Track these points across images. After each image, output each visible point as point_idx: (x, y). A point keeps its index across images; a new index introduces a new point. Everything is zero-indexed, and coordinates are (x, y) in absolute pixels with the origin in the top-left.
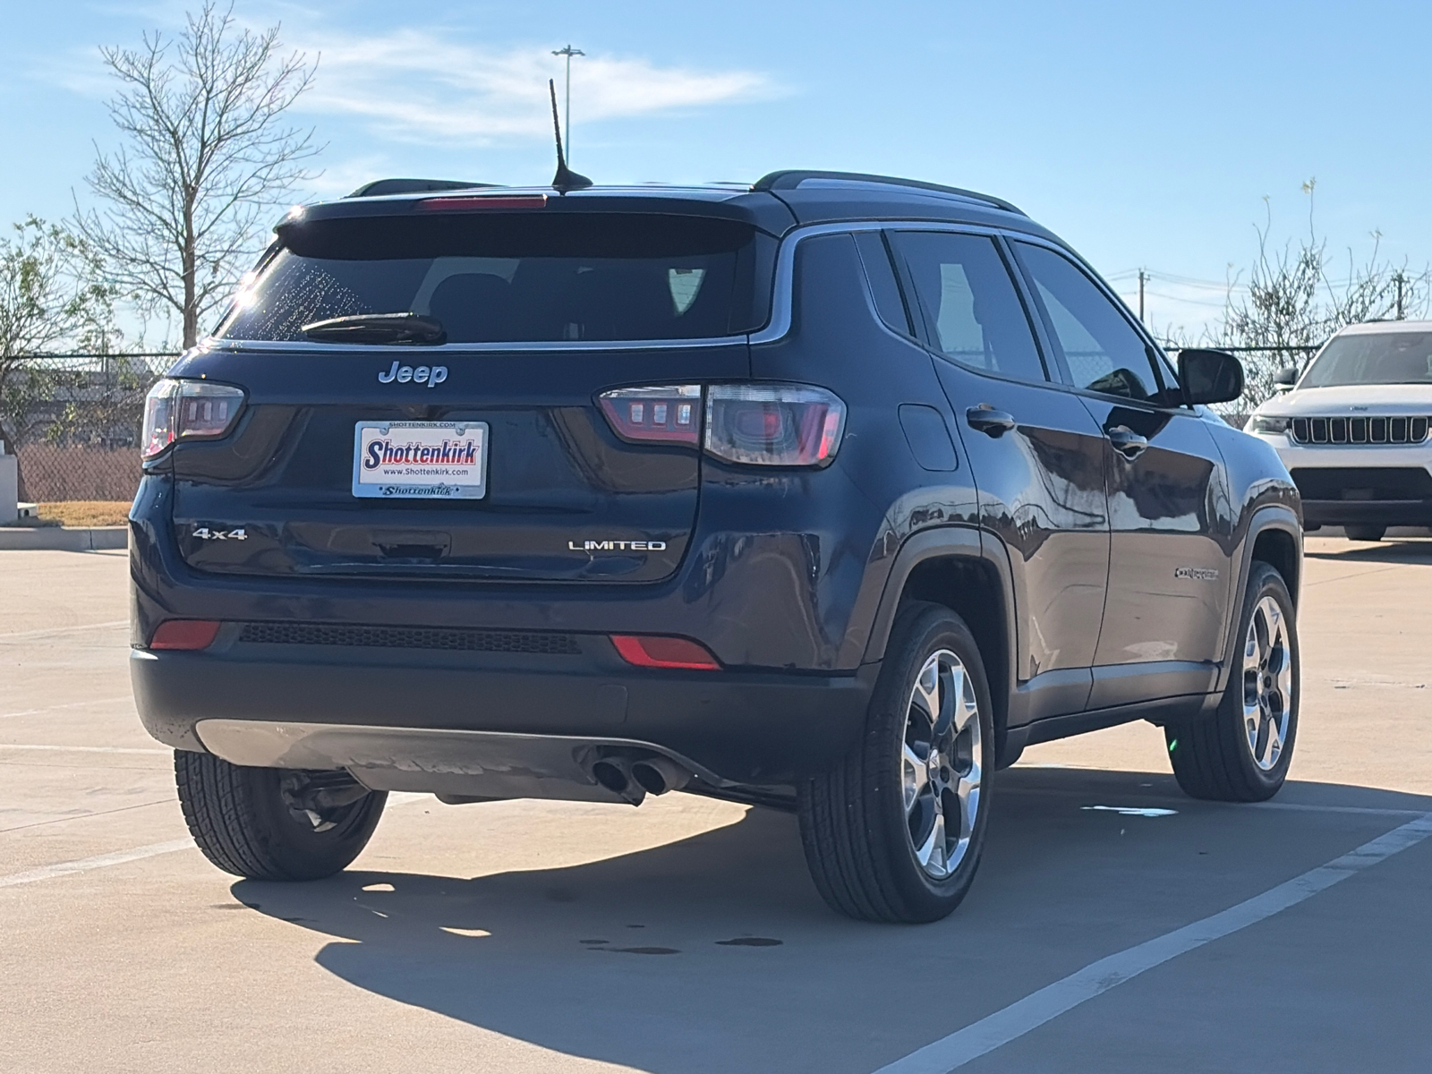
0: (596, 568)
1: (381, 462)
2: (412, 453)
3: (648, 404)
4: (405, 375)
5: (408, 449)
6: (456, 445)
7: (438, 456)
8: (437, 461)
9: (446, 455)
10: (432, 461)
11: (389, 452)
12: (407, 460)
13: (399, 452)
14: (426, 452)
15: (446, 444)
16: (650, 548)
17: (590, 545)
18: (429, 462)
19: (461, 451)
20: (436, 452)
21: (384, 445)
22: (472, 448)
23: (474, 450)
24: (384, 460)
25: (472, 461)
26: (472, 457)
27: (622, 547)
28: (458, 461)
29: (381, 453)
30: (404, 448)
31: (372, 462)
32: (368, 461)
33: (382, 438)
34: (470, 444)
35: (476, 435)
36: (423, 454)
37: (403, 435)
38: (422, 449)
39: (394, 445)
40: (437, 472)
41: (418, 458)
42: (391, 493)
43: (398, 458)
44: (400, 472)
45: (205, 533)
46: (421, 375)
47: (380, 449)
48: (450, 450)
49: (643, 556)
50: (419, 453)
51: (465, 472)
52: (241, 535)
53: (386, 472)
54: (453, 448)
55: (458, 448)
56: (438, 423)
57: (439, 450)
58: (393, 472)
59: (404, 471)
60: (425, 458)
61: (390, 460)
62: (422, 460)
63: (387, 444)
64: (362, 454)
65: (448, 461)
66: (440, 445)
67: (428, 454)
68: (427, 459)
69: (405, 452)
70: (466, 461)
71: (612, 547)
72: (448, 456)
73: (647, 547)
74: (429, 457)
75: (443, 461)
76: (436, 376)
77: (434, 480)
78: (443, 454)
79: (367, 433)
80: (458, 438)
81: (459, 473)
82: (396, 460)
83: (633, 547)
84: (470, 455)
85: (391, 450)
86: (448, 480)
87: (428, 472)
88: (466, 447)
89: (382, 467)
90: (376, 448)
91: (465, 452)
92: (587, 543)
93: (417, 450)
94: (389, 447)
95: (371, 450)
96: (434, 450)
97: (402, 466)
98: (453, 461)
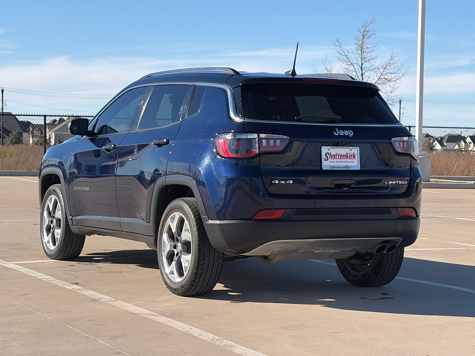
1: (329, 159)
2: (337, 156)
5: (336, 155)
6: (350, 154)
8: (345, 158)
9: (347, 156)
10: (343, 158)
11: (331, 156)
12: (336, 158)
13: (334, 156)
15: (347, 153)
16: (404, 183)
20: (344, 156)
21: (329, 154)
22: (354, 155)
24: (330, 158)
25: (355, 158)
26: (355, 157)
27: (397, 183)
28: (351, 158)
29: (329, 156)
31: (326, 159)
32: (325, 159)
33: (329, 152)
34: (354, 153)
35: (355, 151)
36: (341, 156)
37: (334, 151)
39: (332, 154)
40: (345, 162)
41: (339, 158)
42: (333, 168)
43: (334, 158)
44: (334, 162)
45: (277, 182)
46: (346, 133)
47: (328, 155)
48: (348, 155)
49: (402, 184)
50: (340, 156)
51: (353, 162)
52: (291, 182)
53: (330, 162)
54: (349, 155)
55: (351, 155)
57: (345, 155)
58: (332, 162)
59: (336, 162)
60: (341, 157)
61: (331, 158)
63: (330, 153)
65: (348, 158)
66: (345, 153)
69: (335, 156)
70: (353, 158)
71: (395, 183)
72: (348, 157)
73: (403, 182)
74: (343, 157)
75: (346, 158)
77: (344, 164)
78: (346, 156)
79: (325, 150)
80: (350, 152)
81: (351, 162)
82: (333, 158)
83: (400, 183)
84: (354, 157)
85: (332, 155)
86: (348, 164)
90: (327, 154)
91: (353, 156)
93: (339, 155)
94: (331, 154)
96: (344, 155)
97: (335, 160)
98: (349, 158)
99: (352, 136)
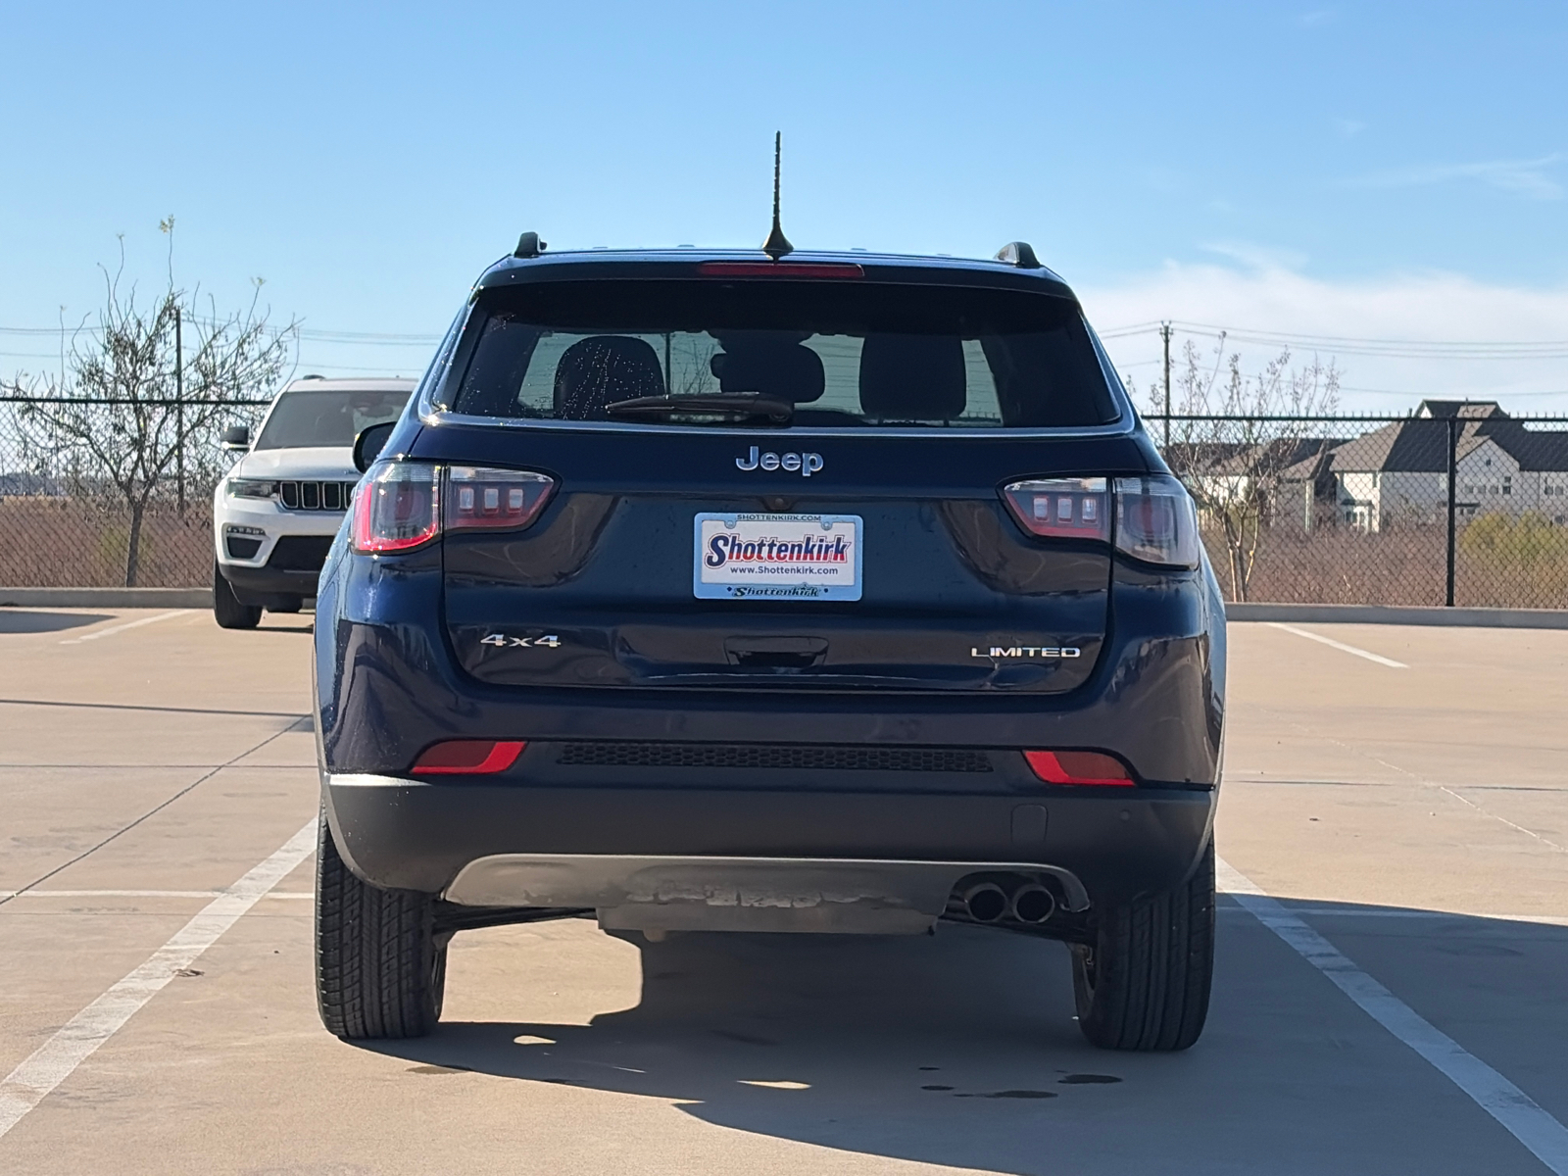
0: (1002, 677)
1: (727, 559)
2: (765, 550)
3: (1053, 497)
4: (771, 462)
5: (761, 545)
6: (822, 541)
7: (799, 552)
8: (798, 558)
9: (809, 551)
10: (791, 558)
11: (736, 548)
12: (760, 557)
13: (750, 548)
14: (783, 548)
15: (808, 540)
16: (1064, 655)
17: (995, 652)
18: (787, 558)
19: (827, 547)
20: (796, 549)
21: (730, 540)
22: (842, 544)
23: (844, 546)
24: (731, 557)
25: (842, 558)
26: (842, 552)
27: (1032, 654)
28: (825, 558)
29: (727, 550)
30: (756, 544)
31: (715, 558)
32: (710, 559)
33: (727, 532)
34: (839, 540)
35: (847, 529)
36: (780, 551)
37: (753, 528)
38: (778, 544)
39: (743, 540)
40: (798, 571)
41: (774, 554)
42: (743, 594)
43: (749, 554)
44: (751, 570)
45: (499, 641)
46: (791, 462)
47: (726, 544)
48: (814, 546)
49: (1058, 663)
50: (775, 549)
51: (835, 571)
52: (553, 642)
53: (734, 570)
54: (818, 543)
55: (824, 544)
56: (800, 516)
57: (800, 546)
58: (743, 570)
59: (757, 570)
60: (782, 555)
61: (738, 557)
62: (778, 557)
63: (734, 539)
64: (703, 549)
65: (812, 558)
66: (801, 539)
67: (786, 550)
68: (785, 556)
69: (757, 548)
70: (836, 558)
71: (1019, 654)
72: (811, 552)
73: (1060, 653)
74: (788, 554)
75: (805, 558)
76: (811, 464)
77: (796, 580)
78: (806, 550)
79: (709, 527)
80: (825, 533)
81: (826, 571)
82: (745, 557)
83: (1044, 654)
84: (840, 552)
85: (740, 545)
86: (813, 580)
87: (787, 571)
88: (835, 543)
89: (729, 564)
90: (721, 543)
91: (834, 549)
92: (992, 650)
93: (772, 546)
94: (737, 542)
95: (714, 544)
96: (793, 546)
97: (755, 564)
98: (818, 558)
99: (812, 473)
